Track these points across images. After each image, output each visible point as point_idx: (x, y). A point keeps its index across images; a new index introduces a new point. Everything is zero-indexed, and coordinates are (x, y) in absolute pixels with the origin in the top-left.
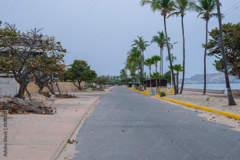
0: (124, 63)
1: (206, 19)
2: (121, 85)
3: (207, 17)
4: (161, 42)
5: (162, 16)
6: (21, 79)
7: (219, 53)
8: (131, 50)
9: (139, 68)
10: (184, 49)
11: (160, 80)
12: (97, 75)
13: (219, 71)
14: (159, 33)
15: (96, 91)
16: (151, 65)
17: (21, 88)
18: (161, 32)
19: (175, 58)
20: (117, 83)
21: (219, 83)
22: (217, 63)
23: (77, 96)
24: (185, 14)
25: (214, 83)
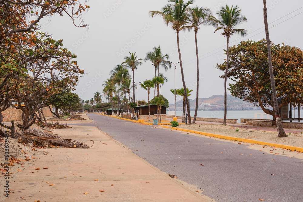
0: (103, 85)
1: (227, 36)
2: (92, 112)
3: (228, 34)
4: (157, 60)
5: (175, 30)
6: (28, 105)
7: (235, 75)
8: (116, 69)
9: (127, 91)
10: (198, 70)
11: (161, 107)
12: (80, 100)
13: (235, 96)
14: (155, 48)
15: (76, 120)
16: (150, 89)
17: (27, 116)
18: (157, 47)
19: (166, 79)
20: (87, 110)
21: (210, 110)
22: (232, 86)
23: (70, 126)
24: (199, 29)
25: (204, 110)
